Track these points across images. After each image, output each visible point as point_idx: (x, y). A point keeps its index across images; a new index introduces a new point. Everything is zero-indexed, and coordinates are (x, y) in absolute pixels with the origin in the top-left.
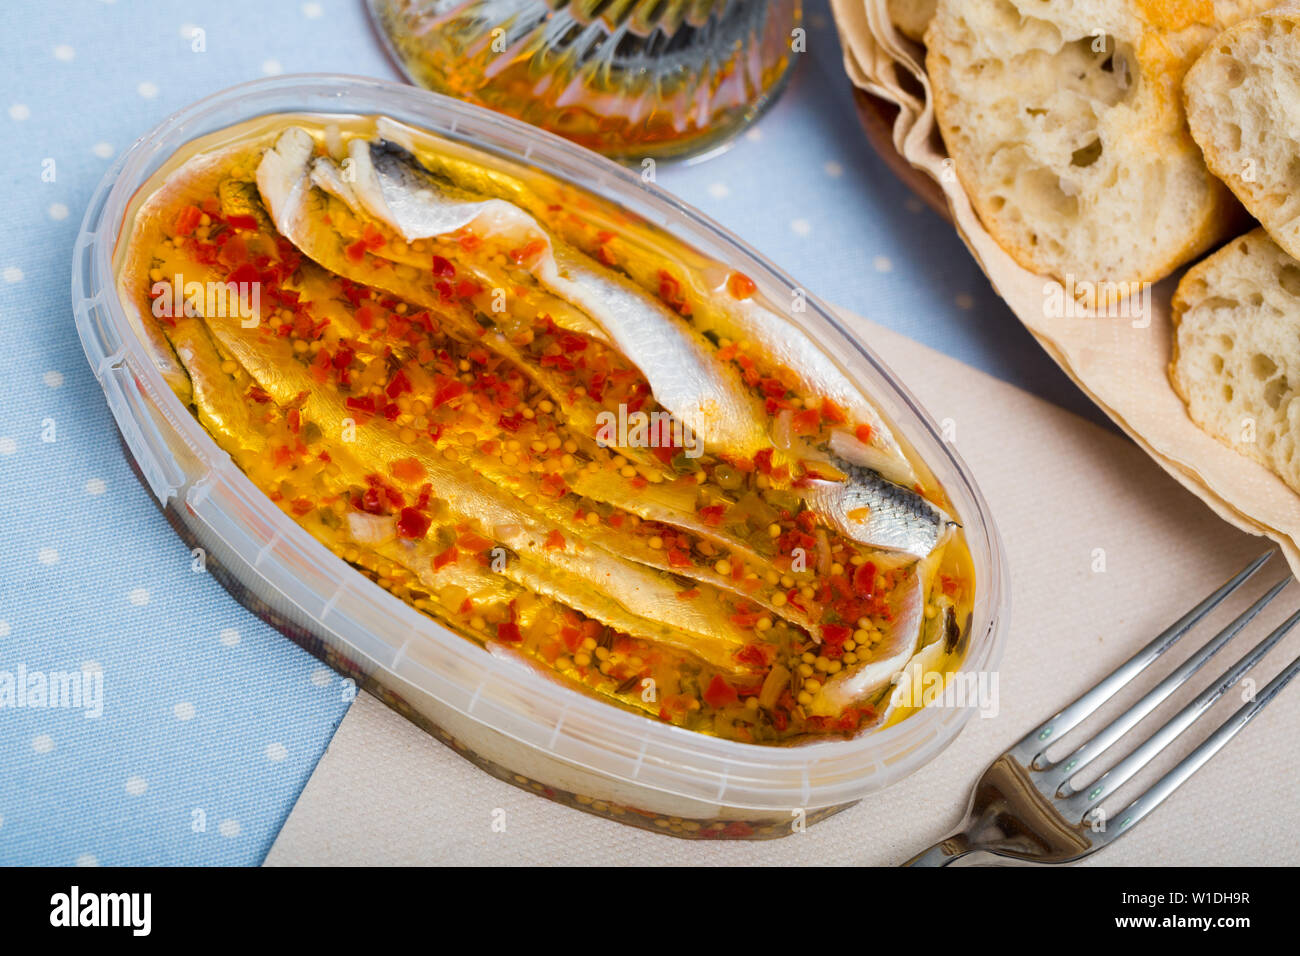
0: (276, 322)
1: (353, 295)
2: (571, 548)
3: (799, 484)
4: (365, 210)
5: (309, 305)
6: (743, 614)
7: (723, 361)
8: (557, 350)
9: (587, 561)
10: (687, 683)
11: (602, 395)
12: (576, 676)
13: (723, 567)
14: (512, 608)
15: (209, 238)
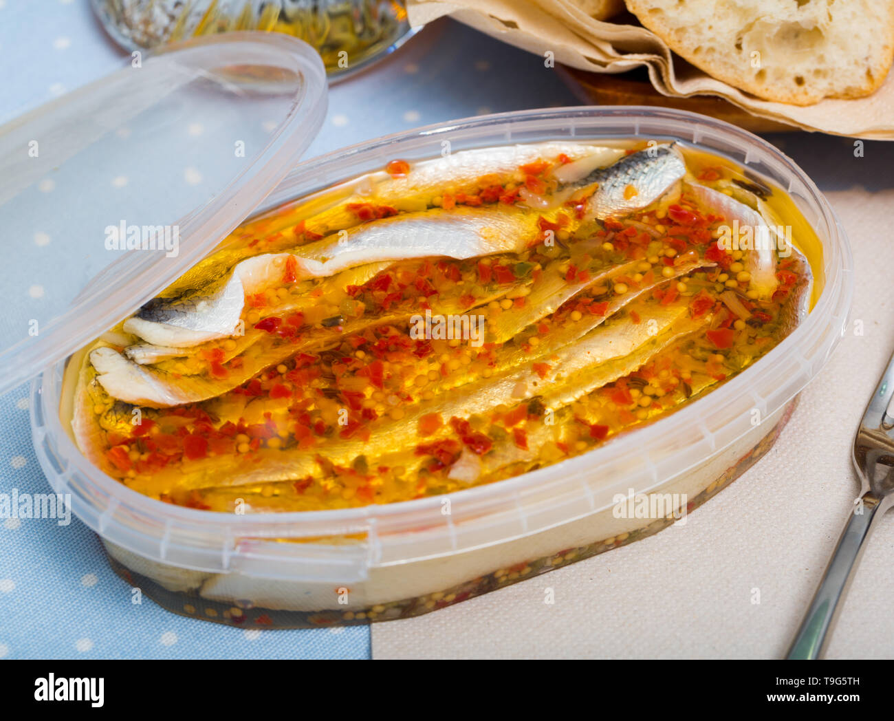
0: (244, 448)
1: (252, 391)
2: (553, 363)
3: (580, 215)
4: (187, 348)
5: (241, 420)
6: (664, 296)
7: (452, 209)
8: (380, 294)
9: (568, 360)
10: (699, 354)
11: (434, 289)
12: (656, 412)
13: (621, 289)
14: (578, 421)
15: (142, 453)
